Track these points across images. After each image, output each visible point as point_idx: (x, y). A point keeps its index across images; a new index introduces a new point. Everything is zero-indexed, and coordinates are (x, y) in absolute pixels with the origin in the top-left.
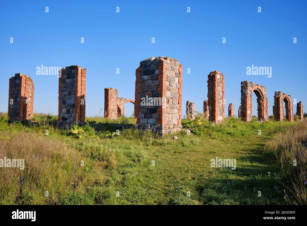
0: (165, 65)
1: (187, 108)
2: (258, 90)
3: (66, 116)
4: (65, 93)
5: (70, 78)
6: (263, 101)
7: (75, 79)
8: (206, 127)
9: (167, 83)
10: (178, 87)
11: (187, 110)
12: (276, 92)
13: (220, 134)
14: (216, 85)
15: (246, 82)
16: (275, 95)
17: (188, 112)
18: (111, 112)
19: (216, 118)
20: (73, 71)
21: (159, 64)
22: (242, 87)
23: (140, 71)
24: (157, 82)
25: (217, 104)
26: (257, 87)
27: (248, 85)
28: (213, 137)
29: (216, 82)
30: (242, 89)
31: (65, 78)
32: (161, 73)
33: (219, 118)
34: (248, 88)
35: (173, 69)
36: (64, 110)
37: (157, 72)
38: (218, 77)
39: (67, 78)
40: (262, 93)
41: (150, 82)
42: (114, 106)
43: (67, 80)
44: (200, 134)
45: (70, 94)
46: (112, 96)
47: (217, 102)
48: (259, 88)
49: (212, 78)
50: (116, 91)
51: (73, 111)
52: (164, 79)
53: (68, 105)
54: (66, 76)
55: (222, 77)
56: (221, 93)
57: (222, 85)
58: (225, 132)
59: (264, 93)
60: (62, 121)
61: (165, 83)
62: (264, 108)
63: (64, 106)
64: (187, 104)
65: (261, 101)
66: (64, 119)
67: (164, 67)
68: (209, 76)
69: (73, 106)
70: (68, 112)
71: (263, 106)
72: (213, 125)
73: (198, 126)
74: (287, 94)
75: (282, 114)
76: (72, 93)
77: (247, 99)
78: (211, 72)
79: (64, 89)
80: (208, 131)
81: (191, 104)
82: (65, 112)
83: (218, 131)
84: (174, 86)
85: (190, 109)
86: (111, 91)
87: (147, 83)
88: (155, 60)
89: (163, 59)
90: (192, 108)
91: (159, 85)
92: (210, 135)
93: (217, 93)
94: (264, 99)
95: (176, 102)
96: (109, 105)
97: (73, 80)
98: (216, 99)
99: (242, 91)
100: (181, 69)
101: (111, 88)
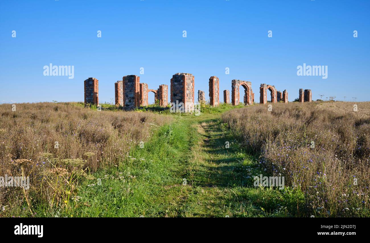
0: (186, 78)
1: (199, 96)
2: (244, 85)
3: (129, 104)
4: (127, 91)
5: (130, 82)
6: (248, 91)
7: (134, 83)
8: (207, 108)
9: (187, 86)
10: (192, 88)
11: (199, 98)
12: (261, 84)
13: (215, 111)
14: (214, 84)
15: (235, 80)
16: (260, 86)
17: (200, 99)
18: (144, 100)
19: (214, 103)
20: (133, 78)
21: (182, 77)
22: (232, 84)
23: (173, 80)
24: (182, 86)
25: (214, 96)
26: (243, 83)
27: (236, 82)
28: (211, 113)
29: (214, 83)
30: (232, 85)
31: (127, 82)
32: (184, 82)
33: (215, 103)
34: (236, 84)
35: (189, 79)
36: (127, 101)
37: (182, 81)
38: (215, 80)
39: (129, 82)
40: (247, 86)
41: (178, 86)
42: (145, 96)
43: (128, 83)
44: (204, 112)
45: (130, 91)
46: (144, 89)
47: (214, 94)
48: (245, 83)
49: (211, 81)
50: (147, 85)
51: (133, 101)
52: (185, 85)
53: (130, 97)
54: (127, 81)
55: (217, 79)
56: (217, 89)
57: (217, 85)
58: (217, 111)
59: (249, 86)
60: (126, 107)
61: (186, 87)
62: (249, 96)
63: (127, 98)
64: (199, 93)
65: (247, 92)
66: (127, 105)
67: (185, 79)
68: (210, 79)
69: (133, 98)
70: (130, 101)
71: (248, 95)
72: (211, 107)
73: (203, 108)
74: (271, 85)
75: (265, 100)
76: (132, 91)
77: (235, 91)
78: (211, 77)
79: (127, 88)
80: (208, 110)
81: (202, 92)
82: (128, 101)
83: (213, 110)
84: (190, 88)
85: (201, 97)
86: (144, 85)
87: (176, 86)
88: (181, 75)
89: (184, 75)
90: (203, 96)
91: (183, 87)
92: (209, 112)
93: (214, 89)
94: (249, 90)
95: (191, 95)
96: (142, 96)
97: (133, 83)
98: (214, 93)
99: (232, 86)
100: (193, 79)
101: (143, 83)
